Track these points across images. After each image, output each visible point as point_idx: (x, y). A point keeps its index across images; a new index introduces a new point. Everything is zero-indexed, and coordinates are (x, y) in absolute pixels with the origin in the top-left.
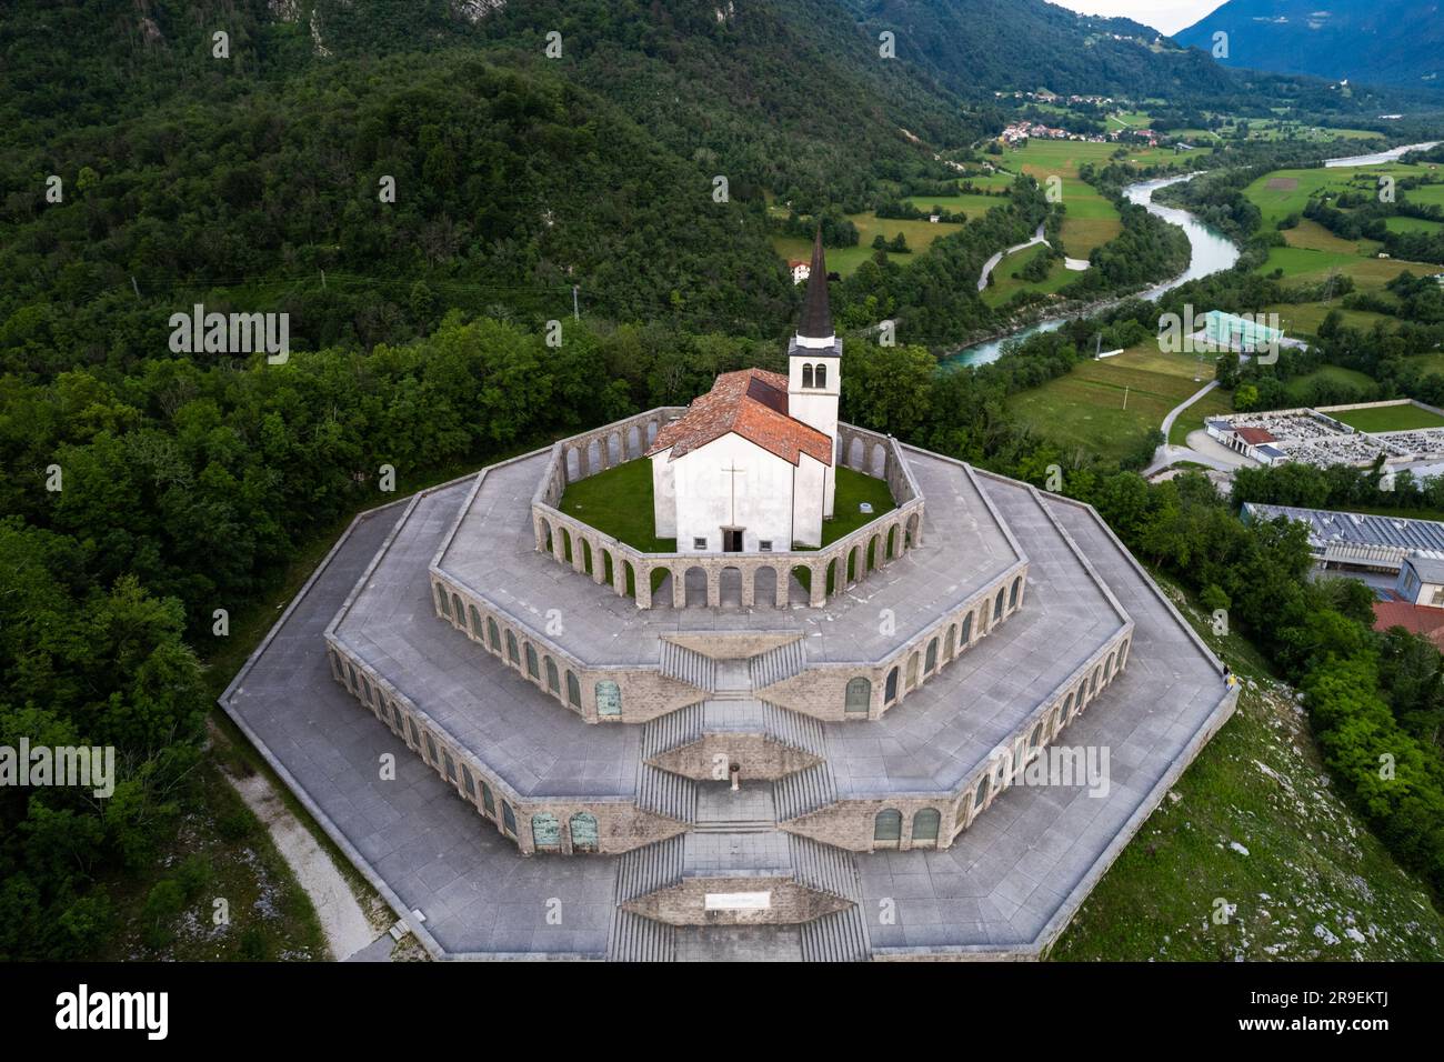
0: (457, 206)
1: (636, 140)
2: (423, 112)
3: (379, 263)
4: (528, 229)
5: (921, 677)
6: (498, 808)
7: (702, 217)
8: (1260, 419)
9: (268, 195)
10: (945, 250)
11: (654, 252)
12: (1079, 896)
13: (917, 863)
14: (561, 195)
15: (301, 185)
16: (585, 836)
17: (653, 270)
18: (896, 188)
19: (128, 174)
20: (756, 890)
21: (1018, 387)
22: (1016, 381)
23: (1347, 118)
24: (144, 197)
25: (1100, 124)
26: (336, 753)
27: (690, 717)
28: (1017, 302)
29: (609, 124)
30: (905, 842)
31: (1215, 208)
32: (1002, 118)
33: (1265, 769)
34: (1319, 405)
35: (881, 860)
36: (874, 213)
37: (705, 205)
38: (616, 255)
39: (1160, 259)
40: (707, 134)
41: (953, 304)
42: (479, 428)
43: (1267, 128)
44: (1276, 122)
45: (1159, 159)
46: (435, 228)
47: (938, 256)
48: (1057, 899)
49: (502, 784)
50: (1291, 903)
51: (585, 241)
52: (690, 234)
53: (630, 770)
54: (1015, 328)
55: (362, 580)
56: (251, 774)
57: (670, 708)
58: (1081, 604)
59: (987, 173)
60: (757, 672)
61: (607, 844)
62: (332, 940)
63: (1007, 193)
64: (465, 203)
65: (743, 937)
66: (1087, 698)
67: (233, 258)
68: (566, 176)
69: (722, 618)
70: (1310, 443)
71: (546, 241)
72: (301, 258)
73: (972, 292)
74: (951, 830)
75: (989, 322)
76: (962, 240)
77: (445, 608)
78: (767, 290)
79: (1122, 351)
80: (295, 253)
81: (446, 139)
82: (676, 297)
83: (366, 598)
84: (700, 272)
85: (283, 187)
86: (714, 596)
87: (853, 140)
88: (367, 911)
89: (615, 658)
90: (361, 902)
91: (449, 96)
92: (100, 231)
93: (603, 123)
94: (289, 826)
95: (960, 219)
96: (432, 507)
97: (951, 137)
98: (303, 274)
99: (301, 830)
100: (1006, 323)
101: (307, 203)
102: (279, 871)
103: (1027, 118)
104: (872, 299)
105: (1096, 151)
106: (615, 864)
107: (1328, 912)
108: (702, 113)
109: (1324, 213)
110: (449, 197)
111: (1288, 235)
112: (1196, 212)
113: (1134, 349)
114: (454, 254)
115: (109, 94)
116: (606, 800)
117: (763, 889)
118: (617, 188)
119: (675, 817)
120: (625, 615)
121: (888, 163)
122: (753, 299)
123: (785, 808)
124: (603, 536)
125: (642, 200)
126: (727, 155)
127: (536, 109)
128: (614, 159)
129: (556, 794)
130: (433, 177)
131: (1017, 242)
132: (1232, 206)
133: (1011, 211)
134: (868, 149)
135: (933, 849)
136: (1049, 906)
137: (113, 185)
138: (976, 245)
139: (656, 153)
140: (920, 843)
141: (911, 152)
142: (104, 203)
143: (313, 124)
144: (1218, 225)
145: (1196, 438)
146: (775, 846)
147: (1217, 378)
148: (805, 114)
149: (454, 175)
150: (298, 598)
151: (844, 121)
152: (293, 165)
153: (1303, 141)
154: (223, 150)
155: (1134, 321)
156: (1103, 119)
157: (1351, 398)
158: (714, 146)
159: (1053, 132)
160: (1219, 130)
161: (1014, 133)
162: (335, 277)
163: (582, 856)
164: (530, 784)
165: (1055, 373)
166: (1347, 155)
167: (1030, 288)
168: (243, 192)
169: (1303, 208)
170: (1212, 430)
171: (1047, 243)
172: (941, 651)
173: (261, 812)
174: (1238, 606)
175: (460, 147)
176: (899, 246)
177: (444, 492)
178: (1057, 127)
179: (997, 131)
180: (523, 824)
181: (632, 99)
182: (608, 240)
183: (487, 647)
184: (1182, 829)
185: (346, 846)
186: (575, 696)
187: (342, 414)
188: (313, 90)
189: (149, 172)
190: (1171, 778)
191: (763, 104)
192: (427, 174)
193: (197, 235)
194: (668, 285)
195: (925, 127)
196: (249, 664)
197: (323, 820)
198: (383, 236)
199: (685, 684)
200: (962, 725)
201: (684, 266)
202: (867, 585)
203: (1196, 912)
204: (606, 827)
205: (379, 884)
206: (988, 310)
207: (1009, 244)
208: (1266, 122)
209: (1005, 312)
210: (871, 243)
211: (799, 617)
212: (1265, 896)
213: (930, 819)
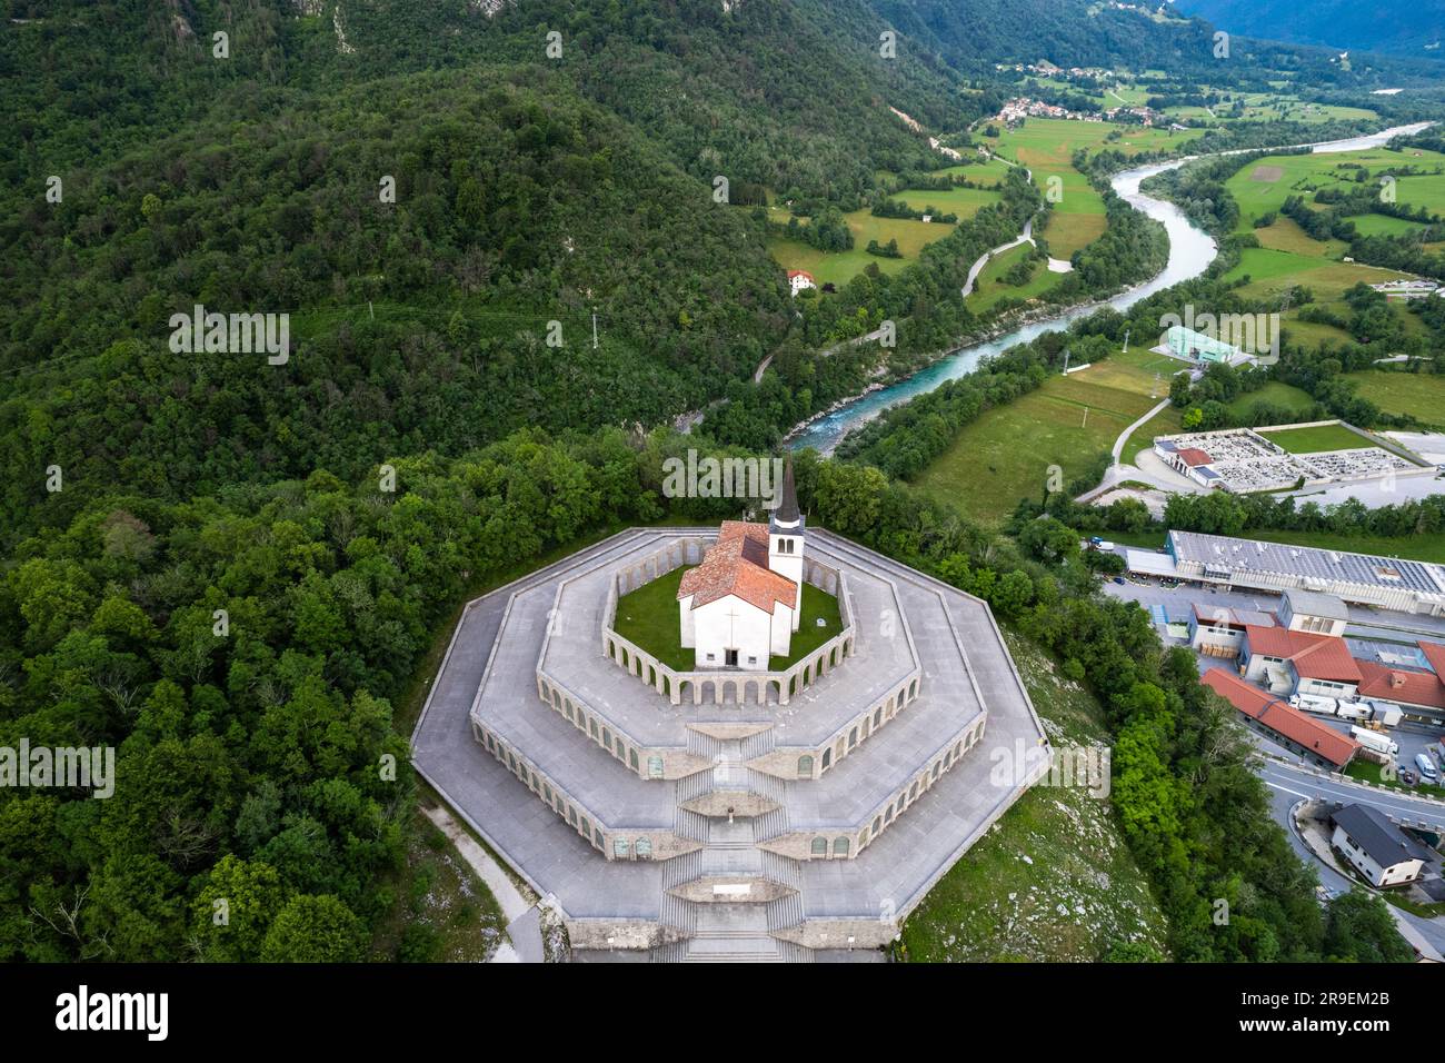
0: (487, 236)
1: (647, 162)
2: (454, 146)
3: (419, 292)
4: (551, 256)
5: (846, 749)
6: (593, 833)
7: (708, 236)
8: (1204, 438)
9: (317, 229)
10: (934, 257)
11: (663, 274)
12: (926, 889)
13: (836, 868)
14: (581, 223)
15: (348, 219)
16: (644, 850)
17: (663, 291)
18: (892, 180)
19: (187, 200)
20: (742, 883)
21: (990, 404)
22: (989, 399)
23: (1343, 94)
24: (205, 225)
25: (1098, 101)
26: (486, 793)
27: (704, 777)
28: (999, 309)
29: (623, 147)
30: (830, 855)
31: (1198, 203)
32: (1001, 97)
33: (1061, 806)
34: (1258, 425)
35: (815, 864)
36: (870, 210)
37: (712, 224)
38: (629, 278)
39: (1138, 261)
40: (712, 133)
41: (938, 312)
42: (548, 533)
43: (1263, 105)
44: (1273, 97)
45: (1152, 141)
46: (469, 260)
47: (927, 265)
48: (912, 889)
49: (596, 820)
50: (1049, 892)
51: (603, 265)
52: (697, 254)
53: (669, 811)
54: (996, 333)
55: (487, 670)
56: (436, 807)
57: (692, 771)
58: (958, 694)
59: (981, 161)
60: (744, 749)
61: (657, 855)
62: (504, 908)
63: (998, 187)
64: (493, 232)
65: (734, 909)
66: (953, 760)
67: (291, 290)
68: (584, 205)
69: (725, 712)
70: (1243, 464)
71: (567, 267)
72: (350, 288)
73: (957, 301)
74: (856, 849)
75: (973, 328)
76: (950, 245)
77: (546, 695)
78: (766, 305)
79: (1088, 365)
80: (344, 283)
81: (476, 173)
82: (684, 318)
83: (491, 684)
84: (705, 291)
85: (332, 222)
86: (719, 697)
87: (852, 132)
88: (522, 893)
89: (660, 742)
90: (518, 888)
91: (478, 130)
92: (167, 257)
93: (617, 148)
94: (466, 840)
95: (950, 220)
96: (524, 606)
97: (950, 120)
98: (352, 303)
99: (474, 844)
100: (988, 329)
101: (355, 238)
102: (467, 869)
103: (1026, 94)
104: (863, 312)
105: (1089, 133)
106: (661, 866)
107: (1069, 898)
108: (709, 111)
109: (1299, 211)
110: (480, 228)
111: (1261, 235)
112: (1181, 205)
113: (1100, 363)
114: (486, 283)
115: (146, 93)
116: (657, 830)
117: (746, 882)
118: (632, 212)
119: (697, 840)
120: (664, 709)
121: (886, 154)
122: (753, 314)
123: (760, 834)
124: (650, 657)
125: (653, 222)
126: (732, 155)
127: (555, 138)
128: (628, 182)
129: (627, 827)
130: (465, 209)
131: (1005, 242)
132: (1214, 200)
133: (1000, 208)
134: (867, 140)
135: (845, 859)
136: (907, 895)
137: (175, 211)
138: (963, 249)
139: (666, 174)
140: (838, 855)
141: (908, 140)
142: (168, 230)
143: (354, 154)
144: (1199, 220)
145: (1144, 457)
146: (753, 858)
147: (1170, 397)
148: (807, 106)
149: (483, 207)
150: (439, 676)
151: (845, 110)
152: (340, 199)
153: (1295, 123)
154: (273, 179)
155: (1102, 336)
156: (1101, 95)
157: (1287, 418)
158: (720, 146)
159: (1051, 110)
160: (1216, 107)
161: (1012, 111)
162: (381, 306)
163: (641, 861)
164: (612, 820)
165: (1024, 390)
166: (1336, 138)
167: (1012, 293)
168: (297, 226)
169: (1282, 201)
170: (1159, 450)
171: (1033, 242)
172: (859, 733)
173: (449, 832)
174: (1090, 673)
175: (489, 180)
176: (891, 252)
177: (530, 593)
178: (1055, 104)
179: (994, 110)
180: (608, 843)
181: (641, 96)
182: (623, 264)
183: (576, 724)
184: (996, 848)
185: (503, 855)
186: (635, 762)
187: (456, 534)
188: (348, 111)
189: (207, 198)
190: (997, 815)
191: (766, 96)
192: (459, 206)
193: (259, 269)
194: (677, 306)
195: (926, 111)
196: (417, 729)
197: (487, 838)
198: (423, 269)
199: (703, 758)
200: (868, 783)
201: (690, 286)
202: (817, 687)
203: (992, 897)
204: (656, 846)
205: (527, 878)
206: (971, 317)
207: (995, 245)
208: (1262, 97)
209: (987, 318)
210: (866, 246)
211: (773, 711)
212: (1034, 888)
213: (843, 843)
